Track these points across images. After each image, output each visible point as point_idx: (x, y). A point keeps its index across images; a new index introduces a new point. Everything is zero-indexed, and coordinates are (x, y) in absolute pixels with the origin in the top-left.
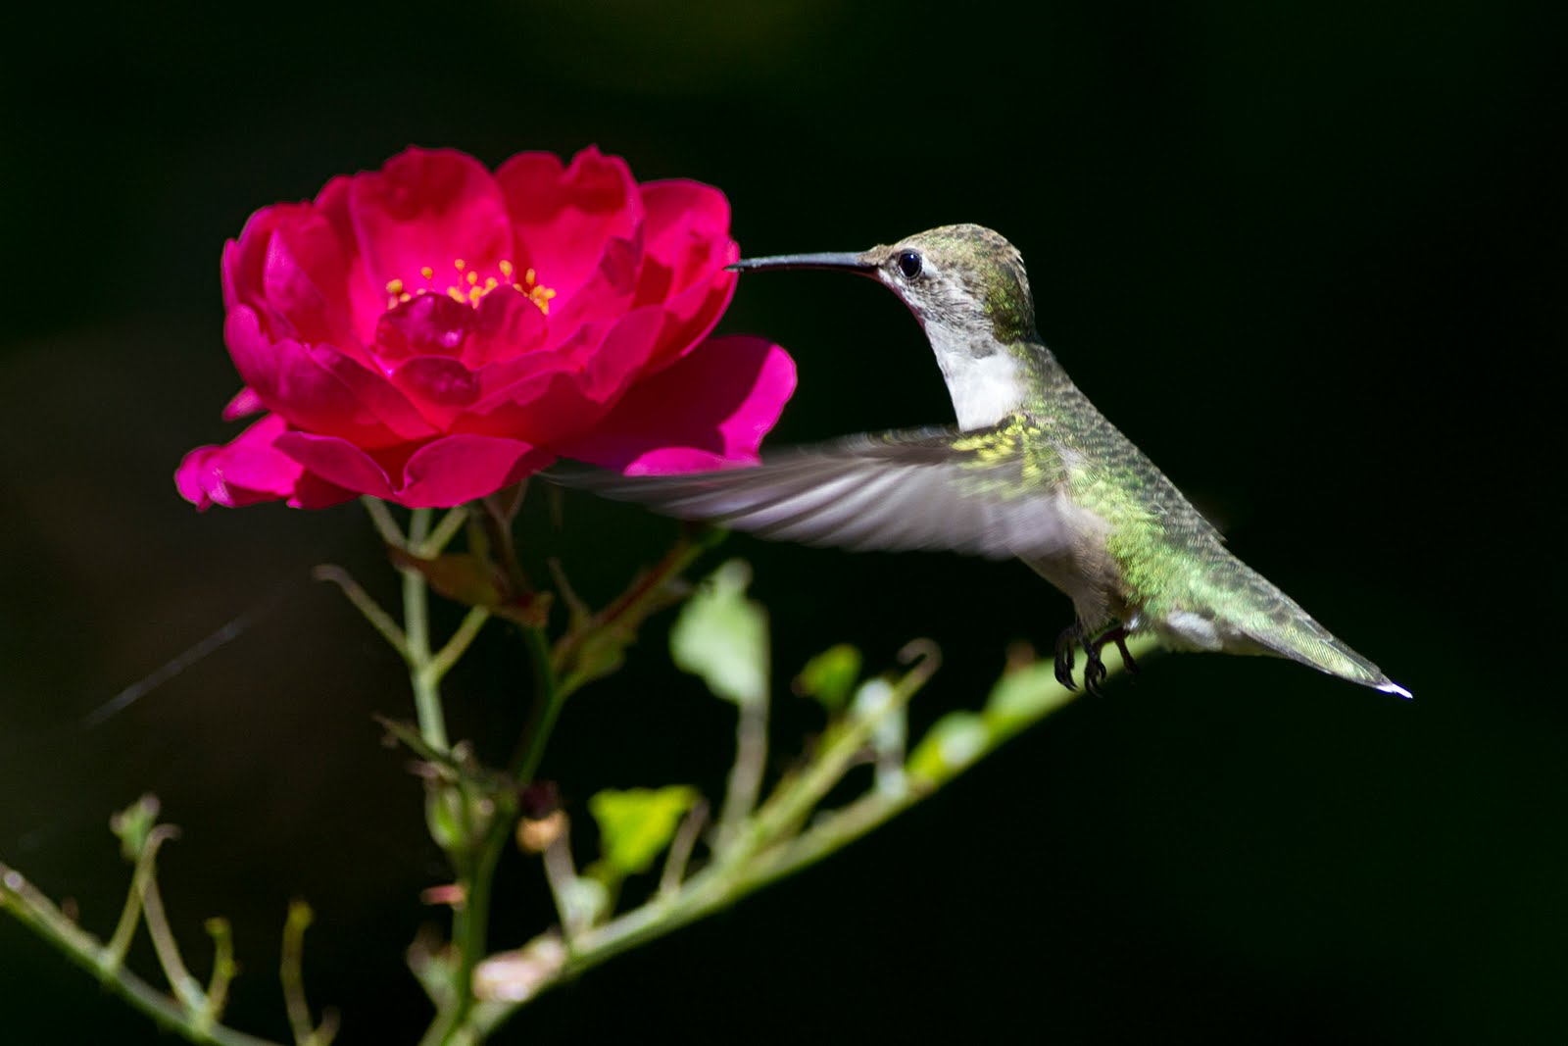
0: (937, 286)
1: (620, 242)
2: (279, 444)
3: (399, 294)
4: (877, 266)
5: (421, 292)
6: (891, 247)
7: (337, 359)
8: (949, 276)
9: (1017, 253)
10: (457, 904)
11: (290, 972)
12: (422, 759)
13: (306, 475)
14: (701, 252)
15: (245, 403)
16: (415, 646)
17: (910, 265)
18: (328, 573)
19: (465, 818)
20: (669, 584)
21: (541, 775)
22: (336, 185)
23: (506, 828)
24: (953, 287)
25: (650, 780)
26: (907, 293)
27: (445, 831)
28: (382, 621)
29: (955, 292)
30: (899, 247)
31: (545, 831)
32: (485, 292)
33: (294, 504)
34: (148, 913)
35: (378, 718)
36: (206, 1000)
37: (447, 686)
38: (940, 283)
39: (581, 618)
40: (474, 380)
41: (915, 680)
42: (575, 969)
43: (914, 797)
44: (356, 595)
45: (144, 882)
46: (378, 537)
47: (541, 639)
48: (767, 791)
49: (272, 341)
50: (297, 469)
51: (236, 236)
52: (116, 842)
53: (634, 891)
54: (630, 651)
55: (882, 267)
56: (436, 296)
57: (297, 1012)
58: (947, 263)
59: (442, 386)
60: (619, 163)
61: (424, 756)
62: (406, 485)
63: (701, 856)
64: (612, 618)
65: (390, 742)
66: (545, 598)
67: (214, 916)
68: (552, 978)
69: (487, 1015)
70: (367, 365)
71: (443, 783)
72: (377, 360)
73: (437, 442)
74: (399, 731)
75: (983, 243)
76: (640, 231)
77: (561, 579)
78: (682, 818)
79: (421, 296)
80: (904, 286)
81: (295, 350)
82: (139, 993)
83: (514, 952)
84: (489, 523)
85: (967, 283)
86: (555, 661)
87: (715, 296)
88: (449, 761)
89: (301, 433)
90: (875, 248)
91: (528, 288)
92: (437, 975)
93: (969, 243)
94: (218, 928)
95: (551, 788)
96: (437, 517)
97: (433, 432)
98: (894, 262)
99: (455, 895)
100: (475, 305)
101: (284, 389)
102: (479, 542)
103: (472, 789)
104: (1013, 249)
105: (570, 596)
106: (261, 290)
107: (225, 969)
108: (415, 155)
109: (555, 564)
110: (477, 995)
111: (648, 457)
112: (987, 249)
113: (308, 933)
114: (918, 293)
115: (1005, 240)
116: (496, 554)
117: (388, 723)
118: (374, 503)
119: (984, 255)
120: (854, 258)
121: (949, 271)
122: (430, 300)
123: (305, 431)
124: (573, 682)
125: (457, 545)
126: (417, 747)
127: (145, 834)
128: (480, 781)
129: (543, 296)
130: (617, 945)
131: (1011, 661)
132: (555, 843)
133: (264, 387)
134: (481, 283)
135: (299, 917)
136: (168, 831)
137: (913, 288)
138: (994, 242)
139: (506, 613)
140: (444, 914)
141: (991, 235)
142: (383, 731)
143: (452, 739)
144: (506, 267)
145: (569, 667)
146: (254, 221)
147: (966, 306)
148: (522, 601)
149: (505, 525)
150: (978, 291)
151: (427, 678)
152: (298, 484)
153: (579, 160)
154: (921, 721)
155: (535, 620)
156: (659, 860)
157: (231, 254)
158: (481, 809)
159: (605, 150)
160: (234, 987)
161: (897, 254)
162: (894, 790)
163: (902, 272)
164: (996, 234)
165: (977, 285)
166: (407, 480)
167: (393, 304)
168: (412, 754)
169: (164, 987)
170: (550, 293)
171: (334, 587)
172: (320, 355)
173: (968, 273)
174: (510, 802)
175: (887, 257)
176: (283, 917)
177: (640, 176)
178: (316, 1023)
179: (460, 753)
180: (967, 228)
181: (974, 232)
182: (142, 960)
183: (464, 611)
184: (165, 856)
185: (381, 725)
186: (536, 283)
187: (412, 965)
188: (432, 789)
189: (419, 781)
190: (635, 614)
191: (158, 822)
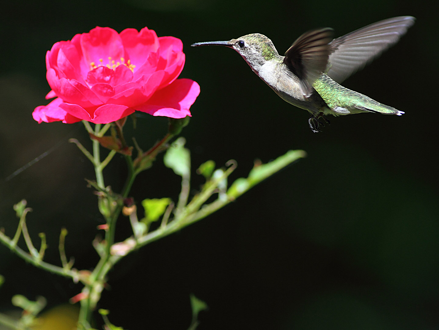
0: (249, 50)
1: (153, 53)
2: (60, 106)
3: (93, 66)
4: (233, 45)
5: (99, 66)
6: (236, 40)
7: (76, 83)
8: (252, 47)
9: (270, 40)
10: (106, 230)
11: (61, 247)
12: (97, 191)
13: (68, 114)
14: (175, 56)
15: (51, 94)
16: (96, 160)
17: (241, 44)
18: (73, 140)
19: (109, 207)
20: (164, 145)
21: (129, 195)
22: (77, 36)
23: (119, 209)
24: (253, 50)
25: (159, 196)
26: (241, 52)
27: (104, 210)
28: (87, 154)
29: (254, 51)
30: (238, 40)
31: (130, 210)
32: (117, 66)
33: (64, 122)
34: (23, 231)
35: (86, 180)
36: (39, 254)
37: (105, 171)
38: (249, 49)
39: (141, 153)
40: (113, 89)
41: (230, 171)
42: (138, 247)
43: (229, 202)
44: (80, 146)
45: (22, 223)
46: (86, 131)
47: (130, 159)
48: (189, 200)
49: (59, 78)
50: (65, 113)
51: (50, 50)
52: (15, 212)
53: (154, 226)
54: (154, 163)
55: (234, 45)
56: (104, 67)
57: (63, 258)
58: (251, 44)
59: (105, 91)
60: (153, 32)
61: (98, 190)
62: (94, 117)
63: (172, 217)
64: (149, 154)
65: (89, 186)
66: (131, 148)
67: (41, 232)
68: (132, 250)
69: (114, 259)
70: (85, 85)
71: (103, 197)
72: (87, 83)
73: (103, 106)
74: (91, 183)
75: (261, 38)
76: (158, 50)
77: (136, 143)
78: (167, 207)
79: (99, 67)
80: (240, 50)
81: (65, 81)
82: (21, 253)
83: (121, 242)
84: (117, 128)
85: (257, 48)
86: (134, 165)
87: (178, 68)
88: (105, 191)
89: (67, 103)
90: (232, 40)
91: (128, 65)
92: (101, 248)
93: (257, 38)
94: (42, 235)
95: (132, 199)
96: (103, 125)
97: (102, 103)
98: (237, 44)
99: (106, 227)
100: (114, 70)
101: (62, 91)
102: (114, 133)
103: (111, 199)
104: (269, 39)
105: (138, 148)
106: (56, 65)
107: (44, 246)
108: (98, 28)
109: (134, 139)
110: (112, 254)
111: (159, 110)
112: (262, 40)
113: (67, 237)
114: (243, 52)
115: (267, 37)
116: (118, 136)
117: (89, 181)
118: (86, 123)
119: (262, 41)
120: (226, 42)
121: (252, 46)
122: (102, 68)
123: (68, 103)
124: (139, 171)
125: (108, 133)
126: (96, 188)
127: (23, 210)
128: (114, 197)
129: (132, 67)
130: (149, 241)
131: (255, 165)
132: (133, 213)
133: (57, 91)
134: (115, 63)
135: (64, 233)
136: (29, 210)
137: (242, 51)
138: (264, 38)
139: (121, 152)
140: (103, 232)
141: (263, 36)
142: (87, 183)
143: (106, 185)
144: (122, 59)
145: (137, 167)
146: (55, 46)
147: (256, 54)
148: (125, 148)
149: (121, 129)
150: (260, 50)
151: (99, 169)
152: (65, 117)
153: (142, 31)
154: (231, 181)
155: (128, 154)
156: (161, 217)
157: (49, 54)
158: (113, 204)
159: (150, 28)
160: (46, 251)
161: (238, 41)
162: (223, 199)
163: (239, 46)
164: (264, 36)
165: (259, 49)
166: (95, 116)
167: (92, 69)
168: (95, 189)
169: (27, 251)
170: (134, 66)
171: (74, 144)
172: (72, 82)
173: (257, 46)
174: (121, 202)
175: (235, 42)
176: (59, 233)
177: (159, 36)
178: (68, 261)
179: (108, 189)
180: (256, 34)
181: (258, 35)
182: (22, 244)
183: (109, 151)
184: (28, 216)
185: (87, 182)
186: (131, 63)
187: (94, 245)
188: (100, 199)
189: (97, 197)
190: (156, 153)
191: (26, 207)
